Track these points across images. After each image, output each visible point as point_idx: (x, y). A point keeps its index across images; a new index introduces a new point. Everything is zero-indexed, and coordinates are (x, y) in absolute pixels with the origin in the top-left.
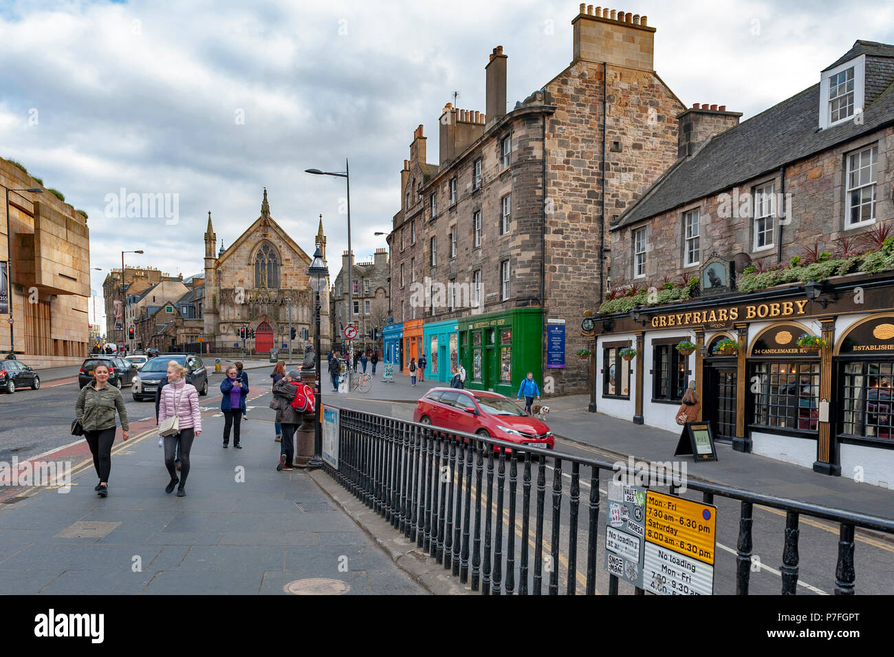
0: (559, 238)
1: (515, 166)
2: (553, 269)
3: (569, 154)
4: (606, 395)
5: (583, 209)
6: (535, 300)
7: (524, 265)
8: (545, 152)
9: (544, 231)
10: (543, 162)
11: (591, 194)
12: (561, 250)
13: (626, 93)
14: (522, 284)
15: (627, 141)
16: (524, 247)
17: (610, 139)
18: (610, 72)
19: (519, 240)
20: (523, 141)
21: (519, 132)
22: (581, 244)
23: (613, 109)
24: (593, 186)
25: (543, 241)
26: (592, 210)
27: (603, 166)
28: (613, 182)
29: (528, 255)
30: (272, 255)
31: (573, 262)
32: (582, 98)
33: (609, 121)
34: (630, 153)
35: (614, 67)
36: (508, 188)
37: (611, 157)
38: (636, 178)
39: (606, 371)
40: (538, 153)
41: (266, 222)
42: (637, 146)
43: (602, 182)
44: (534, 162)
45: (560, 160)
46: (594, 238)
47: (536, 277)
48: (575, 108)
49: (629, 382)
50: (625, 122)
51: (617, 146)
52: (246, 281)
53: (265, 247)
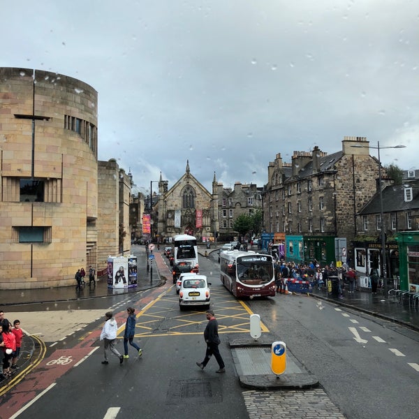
0: (341, 212)
1: (325, 189)
2: (339, 222)
3: (343, 185)
4: (358, 265)
5: (348, 202)
6: (333, 233)
7: (329, 221)
8: (335, 185)
9: (336, 210)
10: (334, 188)
11: (351, 197)
12: (341, 216)
13: (361, 163)
14: (329, 227)
15: (362, 178)
16: (329, 215)
17: (356, 178)
18: (355, 157)
19: (327, 213)
20: (327, 181)
21: (326, 178)
22: (348, 214)
23: (356, 168)
24: (351, 194)
25: (335, 214)
26: (351, 202)
27: (354, 188)
28: (358, 192)
29: (331, 218)
30: (191, 192)
31: (345, 220)
32: (346, 166)
33: (355, 173)
34: (363, 182)
35: (356, 155)
36: (322, 195)
37: (357, 184)
38: (365, 190)
39: (357, 258)
40: (332, 185)
41: (188, 176)
42: (365, 180)
43: (354, 193)
44: (331, 188)
45: (340, 187)
46: (352, 212)
47: (333, 225)
48: (344, 170)
49: (364, 262)
50: (360, 172)
51: (358, 181)
52: (179, 205)
53: (188, 188)
